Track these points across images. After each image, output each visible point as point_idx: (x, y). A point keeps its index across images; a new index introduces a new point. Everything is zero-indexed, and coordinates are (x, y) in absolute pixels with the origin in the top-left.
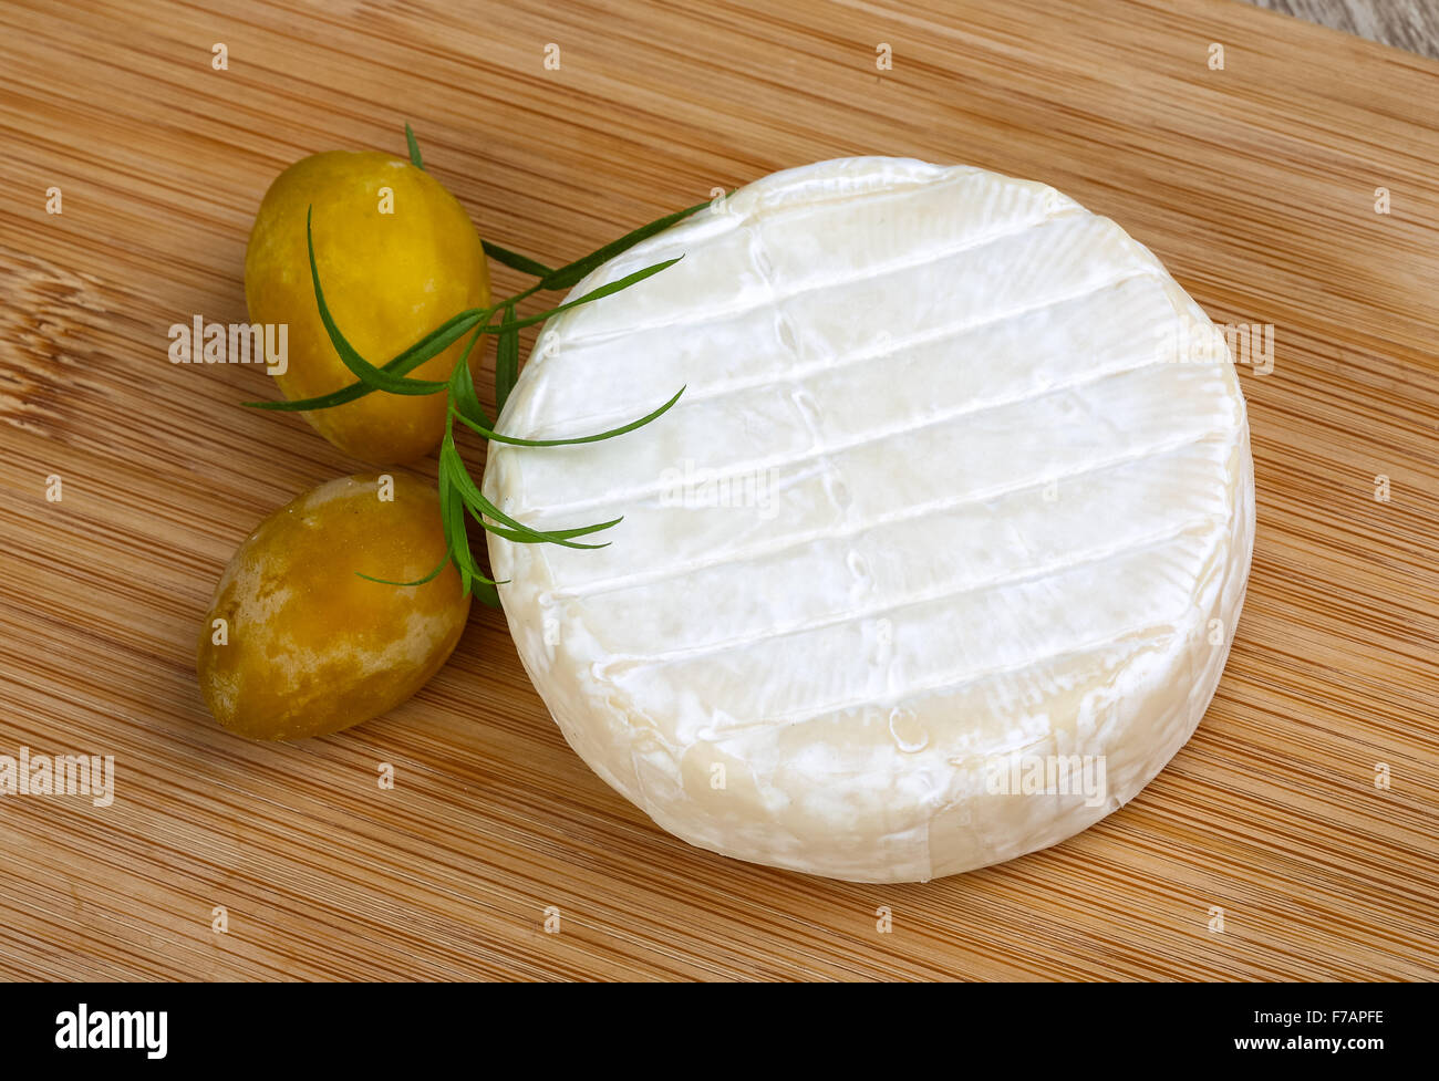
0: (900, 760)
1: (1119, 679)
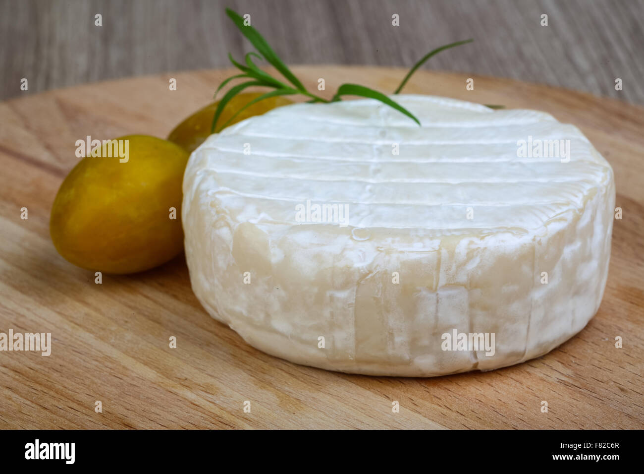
0: (351, 242)
1: (487, 238)
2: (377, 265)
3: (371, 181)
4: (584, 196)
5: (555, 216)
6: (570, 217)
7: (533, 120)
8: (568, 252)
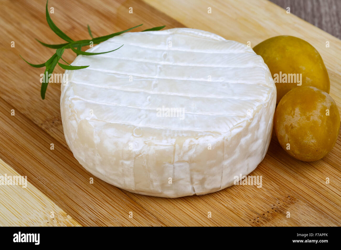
0: (132, 137)
1: (199, 139)
2: (144, 151)
3: (151, 92)
4: (254, 111)
5: (236, 125)
6: (244, 125)
7: (242, 51)
8: (243, 141)
